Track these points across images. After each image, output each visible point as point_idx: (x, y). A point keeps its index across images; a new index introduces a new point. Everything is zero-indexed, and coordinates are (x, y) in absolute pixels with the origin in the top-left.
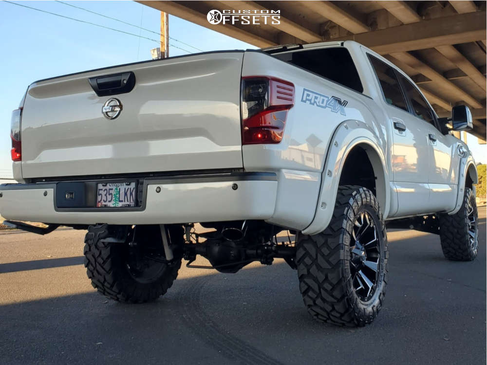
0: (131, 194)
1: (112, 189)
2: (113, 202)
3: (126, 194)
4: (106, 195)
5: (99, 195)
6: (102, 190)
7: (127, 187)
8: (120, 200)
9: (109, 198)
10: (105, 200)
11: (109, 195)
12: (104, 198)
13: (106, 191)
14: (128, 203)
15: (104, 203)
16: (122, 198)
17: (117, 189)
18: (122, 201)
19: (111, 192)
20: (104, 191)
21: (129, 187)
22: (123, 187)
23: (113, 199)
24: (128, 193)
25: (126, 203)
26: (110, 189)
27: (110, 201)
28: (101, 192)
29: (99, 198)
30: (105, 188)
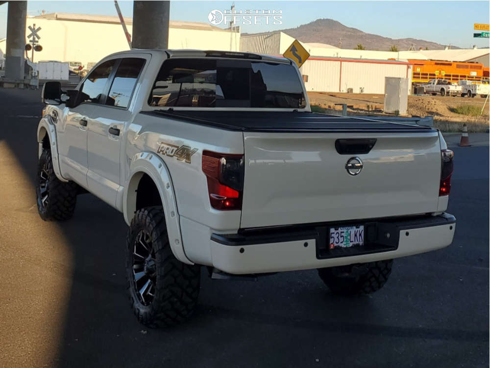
0: (360, 235)
1: (343, 232)
2: (344, 243)
3: (356, 235)
4: (338, 237)
5: (332, 238)
6: (334, 233)
7: (356, 230)
8: (351, 240)
9: (341, 239)
10: (337, 242)
11: (341, 237)
12: (336, 240)
13: (338, 234)
14: (358, 243)
15: (336, 245)
16: (352, 239)
17: (347, 232)
18: (352, 241)
19: (342, 234)
20: (336, 234)
21: (358, 229)
22: (353, 230)
23: (345, 240)
24: (358, 235)
25: (356, 242)
26: (341, 232)
27: (341, 243)
28: (333, 235)
29: (331, 241)
30: (337, 231)
